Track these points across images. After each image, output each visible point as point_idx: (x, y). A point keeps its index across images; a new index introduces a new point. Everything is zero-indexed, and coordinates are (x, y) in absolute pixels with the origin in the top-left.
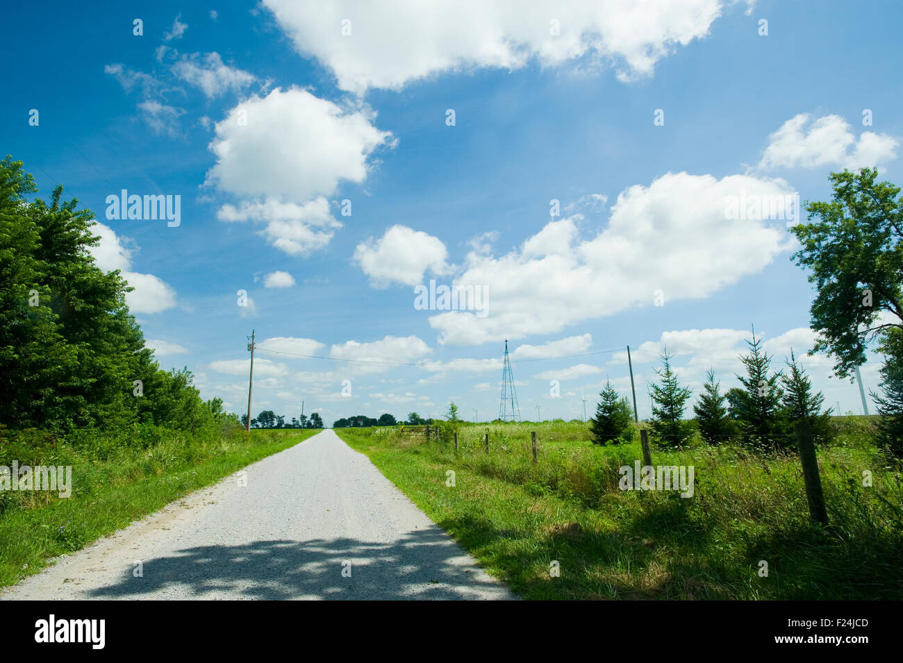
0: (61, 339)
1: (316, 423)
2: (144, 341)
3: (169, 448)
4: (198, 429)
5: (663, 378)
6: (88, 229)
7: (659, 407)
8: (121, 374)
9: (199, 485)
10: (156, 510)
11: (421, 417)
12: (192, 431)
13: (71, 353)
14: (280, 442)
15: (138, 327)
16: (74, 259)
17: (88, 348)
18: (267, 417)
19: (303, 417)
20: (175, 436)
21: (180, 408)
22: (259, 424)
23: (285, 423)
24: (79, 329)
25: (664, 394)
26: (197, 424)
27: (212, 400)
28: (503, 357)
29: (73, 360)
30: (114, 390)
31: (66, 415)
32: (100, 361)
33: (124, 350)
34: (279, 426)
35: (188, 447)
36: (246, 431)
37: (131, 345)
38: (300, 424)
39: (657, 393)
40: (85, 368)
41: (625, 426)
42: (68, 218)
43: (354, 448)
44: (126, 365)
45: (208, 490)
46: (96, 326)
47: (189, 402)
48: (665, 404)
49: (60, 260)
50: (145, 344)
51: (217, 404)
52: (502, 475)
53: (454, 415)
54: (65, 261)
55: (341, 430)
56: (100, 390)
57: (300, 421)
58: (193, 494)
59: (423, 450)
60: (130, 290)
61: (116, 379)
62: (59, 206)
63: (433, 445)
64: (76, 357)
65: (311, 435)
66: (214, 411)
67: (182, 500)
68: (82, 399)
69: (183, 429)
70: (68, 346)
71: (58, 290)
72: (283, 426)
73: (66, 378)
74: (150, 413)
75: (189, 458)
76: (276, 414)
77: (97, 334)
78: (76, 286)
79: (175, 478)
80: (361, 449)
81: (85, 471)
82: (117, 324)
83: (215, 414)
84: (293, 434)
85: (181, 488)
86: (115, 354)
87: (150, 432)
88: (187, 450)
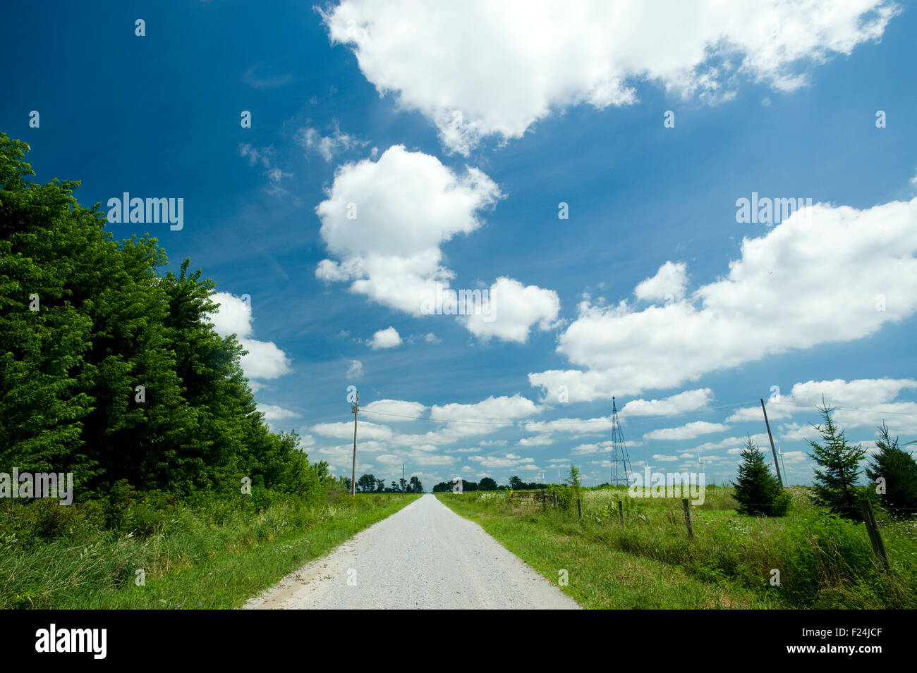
0: (184, 402)
1: (415, 488)
2: (255, 404)
3: (279, 512)
4: (305, 493)
5: (825, 435)
6: (210, 298)
7: (824, 470)
8: (235, 437)
9: (313, 555)
10: (272, 584)
11: (523, 481)
12: (300, 495)
13: (191, 416)
14: (384, 507)
15: (250, 390)
16: (198, 326)
17: (207, 410)
18: (367, 480)
19: (403, 481)
20: (284, 500)
21: (288, 471)
22: (360, 487)
23: (386, 486)
24: (199, 393)
25: (828, 454)
26: (304, 487)
27: (318, 462)
28: (612, 416)
29: (194, 422)
30: (229, 453)
31: (187, 476)
32: (217, 423)
33: (238, 413)
34: (379, 491)
35: (298, 512)
36: (351, 496)
37: (245, 409)
38: (401, 488)
39: (819, 453)
40: (204, 431)
41: (778, 493)
42: (192, 288)
43: (461, 514)
44: (240, 427)
45: (322, 561)
46: (214, 389)
47: (297, 465)
48: (831, 466)
49: (185, 327)
50: (256, 407)
51: (322, 467)
52: (651, 552)
53: (575, 480)
54: (189, 327)
55: (441, 494)
56: (216, 453)
57: (400, 485)
58: (307, 566)
59: (540, 518)
60: (245, 353)
61: (231, 441)
62: (186, 277)
63: (553, 514)
64: (196, 419)
65: (412, 500)
66: (320, 474)
67: (297, 573)
68: (201, 461)
69: (291, 493)
70: (189, 408)
71: (182, 356)
72: (384, 490)
73: (187, 441)
74: (261, 476)
75: (299, 524)
76: (376, 478)
77: (215, 398)
78: (198, 351)
79: (287, 547)
80: (470, 516)
81: (202, 536)
82: (232, 387)
83: (321, 477)
84: (395, 498)
85: (295, 559)
86: (230, 417)
87: (262, 495)
88: (297, 515)
